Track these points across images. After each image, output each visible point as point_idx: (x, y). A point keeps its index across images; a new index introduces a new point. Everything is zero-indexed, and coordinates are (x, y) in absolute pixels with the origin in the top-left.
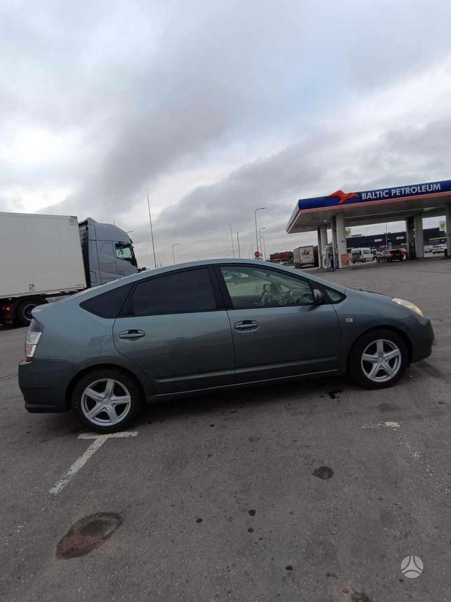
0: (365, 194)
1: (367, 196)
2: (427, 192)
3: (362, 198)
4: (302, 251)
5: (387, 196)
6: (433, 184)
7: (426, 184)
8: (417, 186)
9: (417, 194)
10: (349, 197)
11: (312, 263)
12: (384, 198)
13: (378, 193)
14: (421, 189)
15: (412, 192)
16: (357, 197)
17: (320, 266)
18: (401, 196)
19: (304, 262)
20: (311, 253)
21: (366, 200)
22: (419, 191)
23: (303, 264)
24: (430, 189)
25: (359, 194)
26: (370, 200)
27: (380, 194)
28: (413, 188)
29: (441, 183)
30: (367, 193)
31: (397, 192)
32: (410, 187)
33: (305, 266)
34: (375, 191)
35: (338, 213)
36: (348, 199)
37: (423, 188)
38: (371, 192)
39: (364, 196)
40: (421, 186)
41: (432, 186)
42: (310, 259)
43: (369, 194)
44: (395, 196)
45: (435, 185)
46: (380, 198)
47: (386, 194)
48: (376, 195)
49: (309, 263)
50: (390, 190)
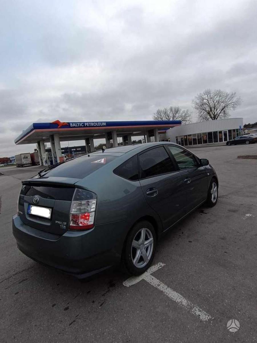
0: (72, 124)
1: (73, 125)
2: (100, 126)
3: (70, 126)
4: (23, 156)
5: (83, 126)
6: (103, 122)
7: (100, 122)
8: (96, 122)
9: (96, 126)
10: (64, 125)
11: (30, 164)
12: (81, 127)
13: (78, 124)
14: (98, 124)
15: (94, 125)
16: (68, 125)
17: (41, 165)
18: (89, 127)
19: (24, 163)
20: (29, 157)
21: (72, 127)
22: (97, 125)
23: (24, 165)
24: (102, 124)
25: (69, 123)
26: (74, 127)
27: (79, 124)
28: (94, 123)
29: (106, 122)
30: (73, 123)
31: (88, 125)
32: (93, 122)
33: (25, 165)
34: (77, 123)
35: (55, 133)
36: (63, 126)
37: (99, 124)
38: (75, 123)
39: (71, 125)
40: (98, 122)
41: (102, 123)
42: (29, 161)
43: (74, 124)
44: (87, 126)
45: (103, 123)
46: (80, 127)
47: (82, 125)
48: (77, 125)
49: (28, 164)
50: (84, 123)
